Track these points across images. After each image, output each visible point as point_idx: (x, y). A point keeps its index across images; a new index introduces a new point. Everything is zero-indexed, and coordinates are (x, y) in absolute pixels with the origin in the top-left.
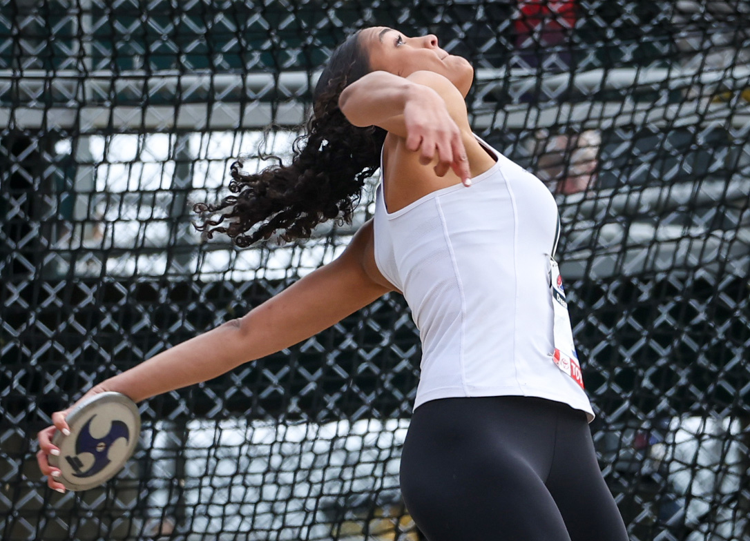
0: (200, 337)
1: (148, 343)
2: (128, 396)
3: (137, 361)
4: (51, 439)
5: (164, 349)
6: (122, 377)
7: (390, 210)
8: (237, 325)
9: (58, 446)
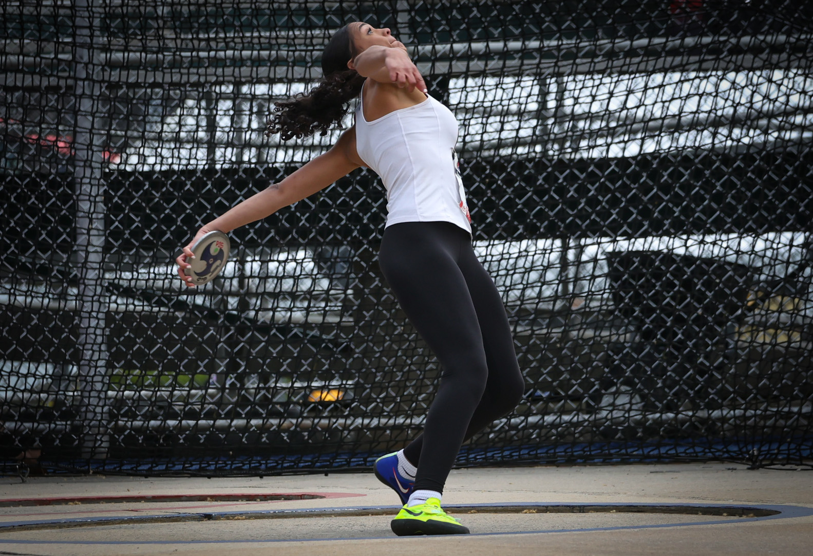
0: (259, 194)
1: (232, 199)
2: (220, 232)
3: (227, 209)
4: (184, 261)
5: (241, 201)
6: (219, 220)
7: (368, 119)
8: (277, 188)
9: (189, 263)
